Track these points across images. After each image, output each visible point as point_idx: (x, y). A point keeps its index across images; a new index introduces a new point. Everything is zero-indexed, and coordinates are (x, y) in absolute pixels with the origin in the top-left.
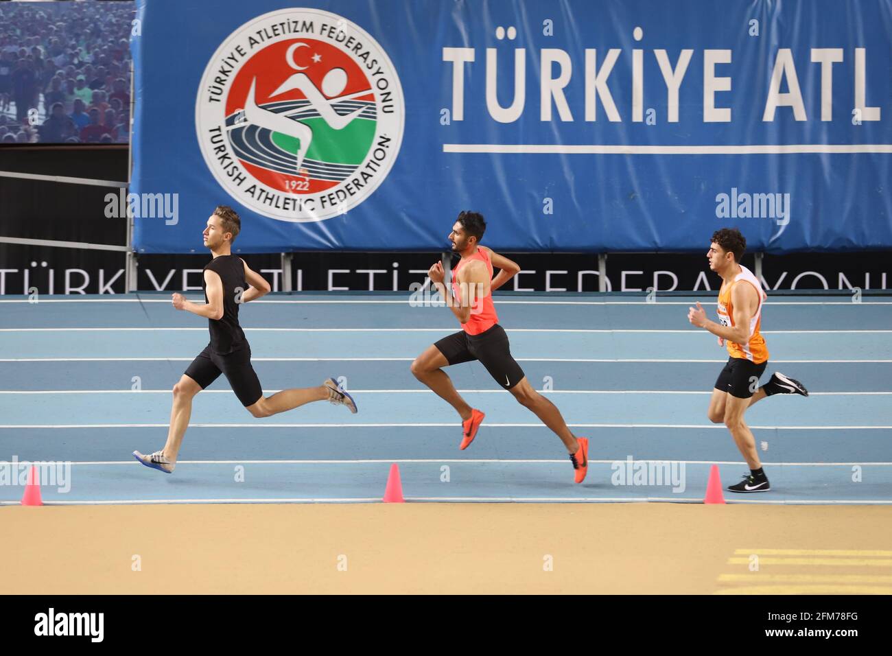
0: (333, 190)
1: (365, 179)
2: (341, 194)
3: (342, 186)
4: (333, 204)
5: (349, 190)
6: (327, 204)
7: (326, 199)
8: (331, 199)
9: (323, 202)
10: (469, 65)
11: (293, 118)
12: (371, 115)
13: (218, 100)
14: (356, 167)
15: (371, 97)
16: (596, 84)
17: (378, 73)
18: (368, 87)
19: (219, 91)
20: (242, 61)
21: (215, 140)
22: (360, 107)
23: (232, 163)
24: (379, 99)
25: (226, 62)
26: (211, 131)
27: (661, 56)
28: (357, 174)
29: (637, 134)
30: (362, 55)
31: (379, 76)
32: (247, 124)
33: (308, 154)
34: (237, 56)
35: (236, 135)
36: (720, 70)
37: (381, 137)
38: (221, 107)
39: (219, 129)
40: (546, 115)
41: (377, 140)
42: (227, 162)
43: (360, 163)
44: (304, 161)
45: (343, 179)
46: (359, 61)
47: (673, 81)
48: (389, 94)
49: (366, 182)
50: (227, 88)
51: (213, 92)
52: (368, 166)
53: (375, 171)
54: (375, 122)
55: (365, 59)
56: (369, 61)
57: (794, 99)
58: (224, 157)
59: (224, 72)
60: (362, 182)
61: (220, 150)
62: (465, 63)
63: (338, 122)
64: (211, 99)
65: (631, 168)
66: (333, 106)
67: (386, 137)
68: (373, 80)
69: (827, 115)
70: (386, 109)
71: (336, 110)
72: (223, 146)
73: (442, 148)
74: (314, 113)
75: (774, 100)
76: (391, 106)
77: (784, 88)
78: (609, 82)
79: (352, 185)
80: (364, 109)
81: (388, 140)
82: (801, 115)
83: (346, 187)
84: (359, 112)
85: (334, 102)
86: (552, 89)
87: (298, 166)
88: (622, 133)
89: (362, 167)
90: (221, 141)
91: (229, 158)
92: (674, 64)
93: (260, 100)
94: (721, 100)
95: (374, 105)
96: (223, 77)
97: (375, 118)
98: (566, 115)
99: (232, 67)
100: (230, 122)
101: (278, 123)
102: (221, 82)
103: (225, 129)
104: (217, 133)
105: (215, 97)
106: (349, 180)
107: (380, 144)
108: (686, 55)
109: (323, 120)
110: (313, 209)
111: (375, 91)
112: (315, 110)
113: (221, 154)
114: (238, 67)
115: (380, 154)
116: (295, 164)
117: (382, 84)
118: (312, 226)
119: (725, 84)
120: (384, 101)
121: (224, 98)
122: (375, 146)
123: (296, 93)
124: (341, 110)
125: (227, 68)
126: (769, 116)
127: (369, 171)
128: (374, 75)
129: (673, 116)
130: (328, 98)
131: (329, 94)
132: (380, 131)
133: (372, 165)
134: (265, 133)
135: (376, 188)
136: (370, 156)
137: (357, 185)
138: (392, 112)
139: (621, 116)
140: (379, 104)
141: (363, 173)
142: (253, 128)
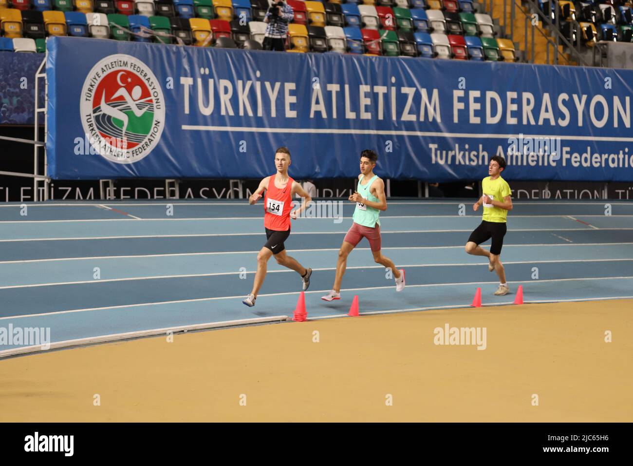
0: (136, 147)
1: (150, 142)
2: (140, 149)
3: (140, 145)
4: (137, 155)
5: (143, 147)
6: (135, 155)
7: (134, 152)
8: (136, 152)
9: (133, 153)
10: (191, 86)
11: (121, 110)
12: (151, 109)
13: (89, 100)
14: (146, 136)
15: (151, 101)
16: (243, 97)
17: (154, 88)
18: (150, 96)
19: (89, 95)
20: (99, 80)
21: (89, 120)
22: (147, 106)
23: (96, 133)
24: (154, 101)
25: (93, 81)
26: (87, 116)
27: (268, 85)
28: (146, 140)
29: (259, 123)
30: (147, 79)
31: (154, 90)
32: (101, 113)
33: (127, 130)
34: (97, 77)
35: (97, 118)
36: (292, 93)
37: (156, 121)
38: (91, 103)
39: (90, 115)
40: (223, 113)
41: (154, 122)
42: (94, 132)
43: (148, 134)
44: (126, 132)
45: (141, 142)
46: (146, 82)
47: (273, 96)
48: (158, 99)
49: (150, 143)
50: (93, 94)
51: (87, 96)
52: (151, 135)
53: (154, 138)
54: (153, 114)
55: (149, 81)
56: (150, 82)
57: (322, 107)
58: (93, 130)
59: (92, 86)
60: (149, 143)
61: (91, 126)
62: (189, 85)
63: (139, 113)
64: (87, 100)
65: (257, 139)
66: (137, 105)
67: (158, 121)
68: (152, 92)
69: (335, 116)
70: (158, 107)
71: (138, 107)
72: (92, 124)
73: (181, 127)
74: (129, 108)
75: (314, 108)
76: (159, 105)
77: (317, 102)
78: (248, 97)
79: (145, 145)
80: (148, 107)
81: (159, 122)
82: (324, 115)
83: (142, 146)
84: (147, 108)
85: (137, 102)
86: (225, 99)
87: (123, 135)
88: (253, 122)
89: (149, 136)
90: (91, 121)
91: (94, 130)
92: (273, 89)
93: (107, 100)
94: (293, 107)
95: (152, 104)
96: (92, 88)
97: (153, 111)
98: (231, 113)
99: (95, 83)
100: (94, 112)
101: (114, 113)
102: (90, 90)
103: (93, 115)
104: (89, 117)
105: (88, 98)
106: (143, 142)
107: (156, 124)
108: (278, 85)
109: (132, 112)
110: (128, 157)
111: (152, 97)
112: (129, 107)
113: (91, 128)
114: (98, 83)
115: (156, 130)
116: (122, 134)
117: (156, 94)
118: (128, 166)
119: (293, 99)
120: (157, 103)
121: (92, 99)
122: (153, 125)
123: (121, 98)
124: (140, 107)
125: (93, 84)
126: (312, 116)
127: (152, 138)
128: (152, 89)
129: (273, 114)
130: (134, 101)
131: (136, 99)
132: (155, 118)
133: (153, 135)
134: (109, 117)
135: (154, 147)
136: (152, 131)
137: (147, 145)
138: (159, 108)
139: (253, 113)
140: (155, 104)
141: (149, 139)
142: (104, 115)
